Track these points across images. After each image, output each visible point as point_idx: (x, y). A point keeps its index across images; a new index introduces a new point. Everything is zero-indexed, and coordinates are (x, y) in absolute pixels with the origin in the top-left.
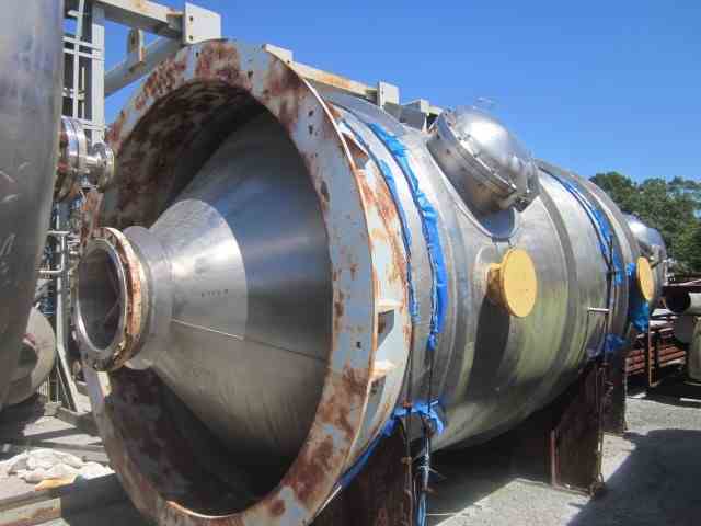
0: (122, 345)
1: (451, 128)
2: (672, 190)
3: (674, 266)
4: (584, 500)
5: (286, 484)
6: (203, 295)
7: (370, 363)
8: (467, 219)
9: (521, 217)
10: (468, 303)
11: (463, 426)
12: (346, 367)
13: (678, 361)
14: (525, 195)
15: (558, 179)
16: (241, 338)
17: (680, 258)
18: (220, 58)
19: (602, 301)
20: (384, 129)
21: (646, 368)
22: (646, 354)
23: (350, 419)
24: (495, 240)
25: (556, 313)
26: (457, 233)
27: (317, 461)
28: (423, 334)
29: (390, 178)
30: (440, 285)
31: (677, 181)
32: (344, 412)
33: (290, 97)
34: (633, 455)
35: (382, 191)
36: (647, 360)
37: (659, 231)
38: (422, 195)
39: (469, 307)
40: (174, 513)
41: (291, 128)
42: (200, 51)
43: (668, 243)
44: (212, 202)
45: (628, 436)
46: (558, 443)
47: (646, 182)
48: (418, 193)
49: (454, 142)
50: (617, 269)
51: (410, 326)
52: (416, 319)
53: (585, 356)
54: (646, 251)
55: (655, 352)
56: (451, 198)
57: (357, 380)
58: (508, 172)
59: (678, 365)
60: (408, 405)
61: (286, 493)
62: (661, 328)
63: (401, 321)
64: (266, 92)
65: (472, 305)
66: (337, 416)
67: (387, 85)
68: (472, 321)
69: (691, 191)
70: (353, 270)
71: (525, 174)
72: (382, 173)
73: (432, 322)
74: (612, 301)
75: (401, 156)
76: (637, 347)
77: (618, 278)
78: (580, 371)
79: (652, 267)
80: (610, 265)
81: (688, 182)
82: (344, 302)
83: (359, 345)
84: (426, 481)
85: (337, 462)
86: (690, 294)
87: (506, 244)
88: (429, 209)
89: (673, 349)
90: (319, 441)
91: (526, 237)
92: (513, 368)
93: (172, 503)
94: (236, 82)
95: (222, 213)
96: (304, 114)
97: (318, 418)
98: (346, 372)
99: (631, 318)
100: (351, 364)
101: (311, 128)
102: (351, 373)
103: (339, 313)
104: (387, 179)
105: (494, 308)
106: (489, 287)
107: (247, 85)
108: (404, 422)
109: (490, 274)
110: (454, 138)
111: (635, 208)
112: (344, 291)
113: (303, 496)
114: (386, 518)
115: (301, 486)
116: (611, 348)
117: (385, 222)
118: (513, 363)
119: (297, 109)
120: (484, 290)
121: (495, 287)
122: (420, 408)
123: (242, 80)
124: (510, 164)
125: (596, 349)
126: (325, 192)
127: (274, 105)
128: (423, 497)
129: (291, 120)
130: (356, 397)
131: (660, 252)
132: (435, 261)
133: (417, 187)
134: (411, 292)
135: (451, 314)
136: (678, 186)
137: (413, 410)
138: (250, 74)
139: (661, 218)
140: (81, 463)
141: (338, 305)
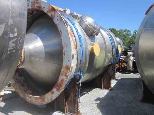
0: (20, 63)
1: (83, 19)
2: (125, 32)
3: (125, 47)
4: (108, 91)
5: (54, 88)
6: (35, 53)
7: (71, 64)
8: (87, 37)
9: (97, 37)
10: (87, 53)
11: (86, 77)
12: (66, 65)
13: (125, 66)
14: (98, 33)
15: (103, 30)
16: (44, 61)
17: (126, 46)
18: (37, 4)
19: (111, 53)
20: (70, 19)
21: (119, 67)
22: (119, 64)
23: (67, 74)
24: (92, 41)
25: (103, 55)
26: (85, 40)
27: (61, 83)
28: (79, 59)
29: (73, 29)
30: (82, 50)
31: (126, 30)
32: (66, 73)
33: (53, 13)
34: (117, 83)
35: (71, 32)
36: (119, 66)
37: (122, 40)
38: (79, 32)
39: (88, 54)
40: (30, 97)
41: (53, 19)
42: (32, 2)
43: (124, 43)
44: (36, 34)
45: (116, 80)
46: (103, 81)
47: (120, 30)
48: (78, 32)
49: (84, 22)
50: (114, 47)
51: (77, 57)
52: (78, 56)
53: (108, 64)
54: (120, 44)
55: (121, 64)
56: (84, 33)
57: (68, 67)
58: (95, 28)
59: (125, 67)
60: (77, 72)
61: (54, 90)
62: (122, 59)
63: (75, 56)
64: (48, 11)
65: (88, 53)
66: (64, 74)
67: (68, 9)
68: (88, 57)
69: (128, 32)
70: (67, 47)
71: (97, 28)
72: (71, 28)
73: (81, 57)
74: (113, 53)
75: (74, 25)
76: (118, 63)
77: (114, 49)
78: (107, 67)
79: (121, 47)
80: (113, 46)
81: (128, 30)
82: (65, 53)
83: (68, 60)
84: (80, 86)
85: (65, 83)
86: (128, 52)
87: (94, 42)
88: (80, 35)
89: (125, 63)
90: (61, 79)
91: (98, 41)
92: (95, 66)
93: (29, 95)
94: (41, 9)
95: (38, 36)
96: (56, 16)
97: (61, 75)
98: (66, 66)
99: (117, 57)
100: (67, 64)
101: (58, 19)
102: (67, 66)
103: (64, 55)
104: (72, 29)
105: (92, 54)
106: (91, 50)
107: (43, 10)
108: (76, 76)
109: (91, 48)
110: (84, 21)
111: (118, 36)
112: (65, 51)
113: (58, 90)
114: (73, 94)
115: (57, 88)
116: (113, 62)
117: (72, 38)
118: (95, 65)
119: (54, 15)
120: (90, 51)
121: (92, 50)
122: (79, 73)
123: (42, 9)
124: (95, 27)
125: (110, 63)
126: (61, 32)
127: (49, 14)
128: (80, 90)
129: (53, 18)
130: (68, 71)
131: (122, 44)
132: (81, 45)
133: (77, 31)
134: (77, 51)
135: (84, 55)
136: (126, 31)
137: (78, 74)
138: (44, 8)
139: (123, 38)
140: (4, 91)
141: (64, 54)
